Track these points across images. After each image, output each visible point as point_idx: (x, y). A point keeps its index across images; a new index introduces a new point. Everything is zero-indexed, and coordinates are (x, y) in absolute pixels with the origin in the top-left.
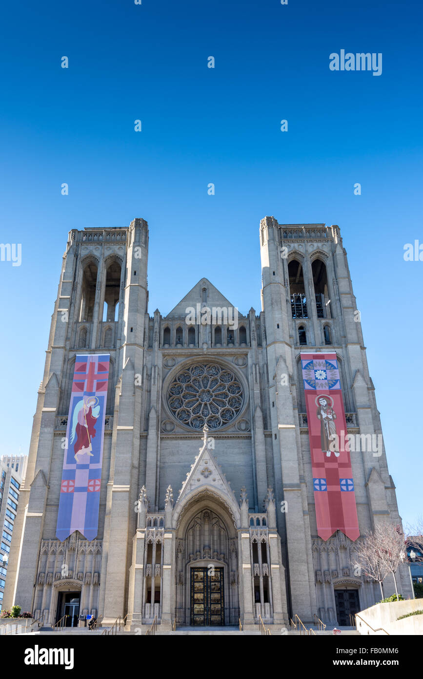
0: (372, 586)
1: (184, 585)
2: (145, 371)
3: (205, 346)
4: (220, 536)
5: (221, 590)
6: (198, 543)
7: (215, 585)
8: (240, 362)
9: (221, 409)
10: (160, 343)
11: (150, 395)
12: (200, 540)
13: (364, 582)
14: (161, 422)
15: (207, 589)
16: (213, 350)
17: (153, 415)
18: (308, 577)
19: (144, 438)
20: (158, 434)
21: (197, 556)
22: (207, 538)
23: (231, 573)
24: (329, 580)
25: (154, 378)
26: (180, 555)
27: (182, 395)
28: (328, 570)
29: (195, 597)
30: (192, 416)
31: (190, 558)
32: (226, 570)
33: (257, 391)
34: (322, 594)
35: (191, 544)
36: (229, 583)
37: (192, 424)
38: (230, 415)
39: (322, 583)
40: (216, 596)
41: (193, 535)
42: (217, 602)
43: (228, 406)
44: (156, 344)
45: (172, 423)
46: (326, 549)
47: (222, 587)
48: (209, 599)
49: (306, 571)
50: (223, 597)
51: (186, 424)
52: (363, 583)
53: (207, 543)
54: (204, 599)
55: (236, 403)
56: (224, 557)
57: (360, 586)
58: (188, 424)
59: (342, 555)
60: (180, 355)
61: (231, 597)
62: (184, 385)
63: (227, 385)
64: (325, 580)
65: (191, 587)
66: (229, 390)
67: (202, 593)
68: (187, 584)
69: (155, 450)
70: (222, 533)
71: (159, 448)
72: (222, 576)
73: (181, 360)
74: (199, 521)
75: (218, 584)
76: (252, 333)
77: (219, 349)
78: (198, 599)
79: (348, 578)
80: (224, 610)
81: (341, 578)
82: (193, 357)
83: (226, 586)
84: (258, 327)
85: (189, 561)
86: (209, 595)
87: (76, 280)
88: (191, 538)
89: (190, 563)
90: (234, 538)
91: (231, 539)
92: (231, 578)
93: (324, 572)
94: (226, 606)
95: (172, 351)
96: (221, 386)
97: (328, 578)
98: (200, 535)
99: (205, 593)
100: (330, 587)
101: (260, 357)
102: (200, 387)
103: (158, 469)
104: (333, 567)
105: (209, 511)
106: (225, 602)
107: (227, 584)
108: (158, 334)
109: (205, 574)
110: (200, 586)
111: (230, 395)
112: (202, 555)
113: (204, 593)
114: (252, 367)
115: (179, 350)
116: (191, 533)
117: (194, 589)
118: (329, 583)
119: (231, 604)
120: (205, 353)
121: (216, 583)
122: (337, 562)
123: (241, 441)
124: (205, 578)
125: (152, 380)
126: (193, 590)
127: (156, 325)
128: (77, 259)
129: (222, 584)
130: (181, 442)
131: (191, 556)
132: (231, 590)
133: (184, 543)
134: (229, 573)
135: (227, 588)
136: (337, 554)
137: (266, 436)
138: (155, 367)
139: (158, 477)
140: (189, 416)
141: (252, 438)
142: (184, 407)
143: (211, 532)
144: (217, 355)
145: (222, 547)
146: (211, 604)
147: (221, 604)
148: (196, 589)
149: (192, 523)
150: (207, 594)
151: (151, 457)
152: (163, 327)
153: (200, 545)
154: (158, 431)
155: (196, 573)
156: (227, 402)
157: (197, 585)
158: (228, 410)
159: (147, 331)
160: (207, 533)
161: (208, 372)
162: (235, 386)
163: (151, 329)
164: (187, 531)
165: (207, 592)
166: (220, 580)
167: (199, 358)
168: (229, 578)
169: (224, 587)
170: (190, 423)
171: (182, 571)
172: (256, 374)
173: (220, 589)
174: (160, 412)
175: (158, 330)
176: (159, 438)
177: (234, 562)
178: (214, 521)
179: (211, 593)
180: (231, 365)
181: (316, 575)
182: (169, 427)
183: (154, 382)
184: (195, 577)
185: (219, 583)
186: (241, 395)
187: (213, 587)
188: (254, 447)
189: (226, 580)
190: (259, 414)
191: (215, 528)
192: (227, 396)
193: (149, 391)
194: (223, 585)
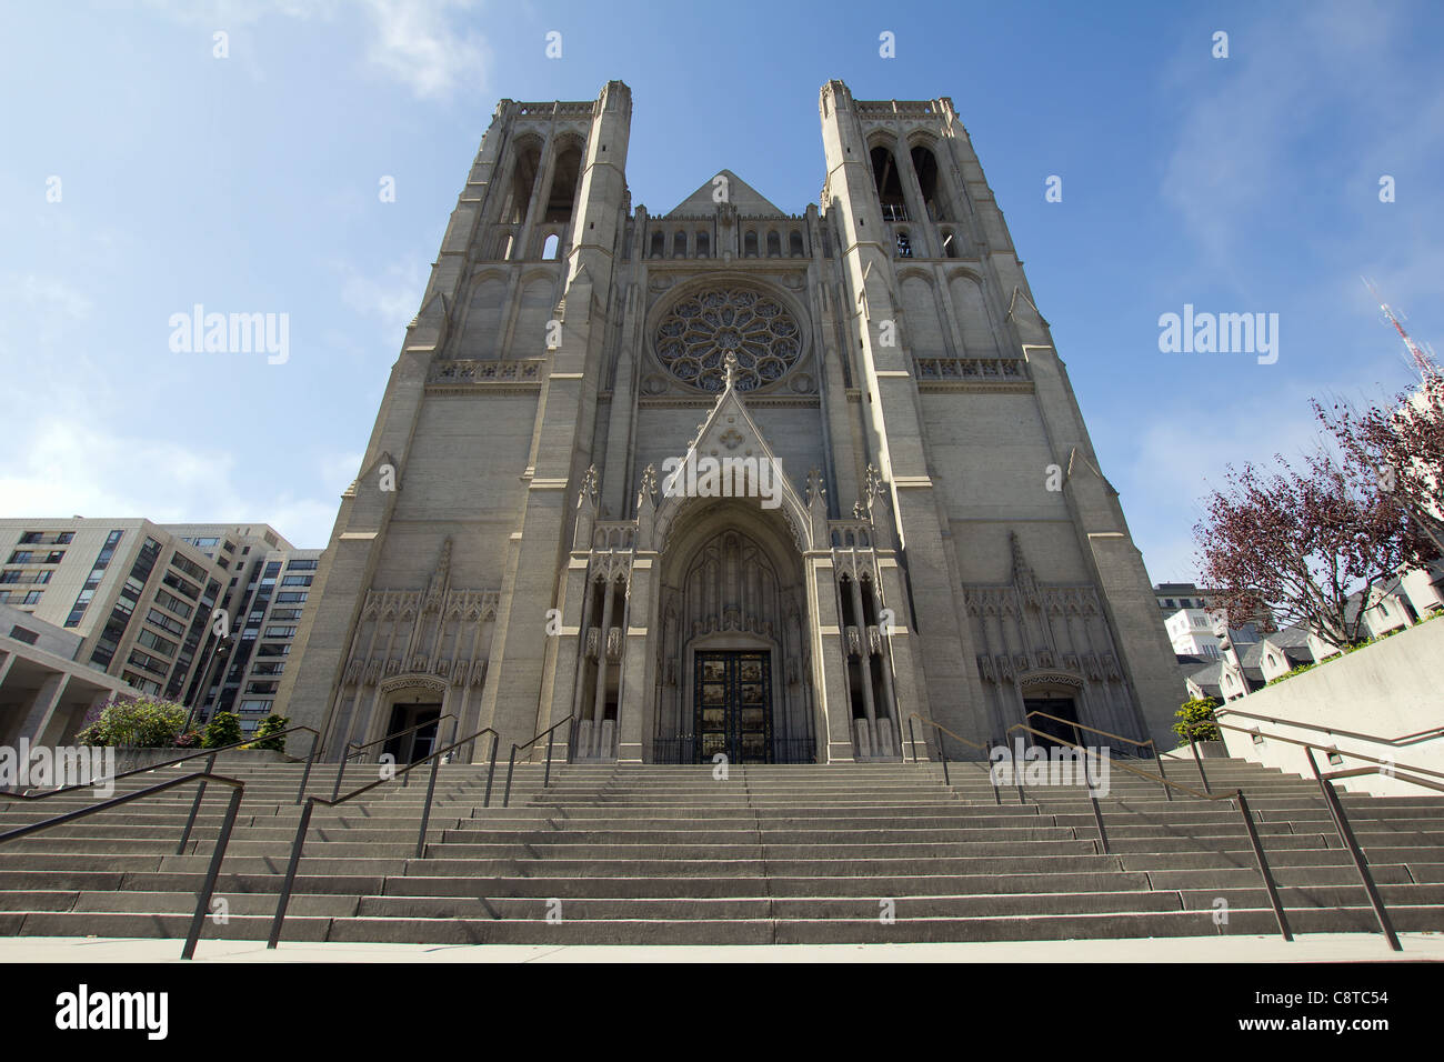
0: (1107, 689)
1: (680, 687)
2: (614, 292)
3: (727, 256)
4: (760, 582)
5: (764, 701)
6: (712, 600)
7: (751, 689)
8: (794, 283)
9: (758, 360)
10: (643, 252)
11: (621, 331)
12: (717, 593)
13: (1090, 679)
14: (641, 377)
15: (733, 700)
16: (741, 262)
17: (625, 361)
18: (964, 667)
19: (604, 400)
20: (634, 395)
21: (709, 624)
22: (732, 589)
23: (787, 662)
24: (1010, 676)
25: (631, 303)
26: (671, 622)
27: (683, 337)
28: (1006, 654)
29: (706, 718)
30: (702, 370)
31: (694, 628)
32: (774, 656)
33: (828, 324)
34: (998, 709)
35: (698, 600)
36: (783, 685)
37: (702, 384)
38: (777, 371)
39: (994, 683)
40: (754, 714)
41: (703, 583)
42: (756, 727)
43: (771, 355)
44: (636, 253)
45: (662, 380)
46: (995, 609)
47: (767, 694)
48: (737, 722)
49: (961, 655)
50: (769, 718)
51: (689, 383)
52: (1086, 682)
53: (732, 599)
54: (725, 721)
55: (788, 349)
56: (770, 628)
57: (1079, 689)
58: (694, 384)
59: (1031, 623)
60: (682, 271)
61: (788, 715)
62: (687, 322)
63: (769, 320)
64: (1002, 676)
65: (696, 695)
66: (773, 330)
67: (721, 707)
68: (687, 687)
69: (627, 420)
70: (765, 579)
71: (635, 420)
72: (767, 671)
73: (683, 279)
74: (715, 554)
75: (758, 689)
76: (812, 237)
77: (752, 262)
78: (711, 722)
79: (1051, 672)
80: (772, 744)
81: (1036, 672)
82: (707, 275)
83: (777, 691)
84: (824, 231)
85: (693, 636)
86: (738, 713)
87: (501, 165)
88: (697, 589)
89: (696, 640)
90: (792, 587)
91: (786, 589)
92: (788, 672)
93: (997, 658)
94: (778, 734)
95: (667, 264)
96: (756, 324)
97: (1007, 671)
98: (717, 584)
99: (729, 708)
100: (1014, 693)
101: (831, 273)
102: (718, 323)
103: (632, 457)
104: (1015, 648)
105: (737, 534)
106: (775, 726)
107: (779, 687)
108: (641, 240)
109: (728, 665)
110: (716, 692)
111: (775, 337)
112: (722, 623)
113: (724, 708)
114: (815, 288)
115: (679, 262)
116: (698, 578)
117: (701, 699)
118: (1009, 682)
119: (789, 730)
120: (728, 266)
121: (754, 686)
122: (1022, 637)
123: (798, 410)
124: (728, 674)
125: (627, 307)
126: (701, 701)
127: (639, 226)
128: (505, 137)
129: (767, 687)
130: (680, 412)
131: (697, 624)
132: (787, 700)
133: (681, 598)
134: (782, 661)
135: (779, 694)
136: (1020, 621)
137: (850, 399)
138: (633, 287)
139: (631, 473)
140: (696, 371)
141: (822, 405)
142: (686, 356)
143: (742, 575)
144: (750, 270)
145: (766, 607)
146: (742, 732)
147: (764, 732)
148: (707, 699)
149: (700, 558)
150: (733, 710)
151: (618, 432)
152: (651, 229)
153: (717, 603)
154: (634, 390)
155: (707, 664)
156: (769, 348)
157: (709, 689)
158: (772, 362)
159: (621, 233)
160: (731, 579)
161: (733, 301)
162: (784, 323)
163: (629, 233)
164: (688, 574)
165: (733, 705)
166: (763, 679)
167: (716, 276)
168: (782, 672)
169: (771, 694)
170: (698, 382)
171: (676, 657)
172: (824, 297)
173: (761, 699)
174: (639, 359)
175: (641, 233)
176: (636, 403)
177: (794, 637)
178: (748, 554)
179: (742, 707)
180: (776, 287)
181: (980, 666)
182: (655, 387)
183: (631, 309)
184: (705, 673)
185: (761, 686)
186: (797, 337)
187: (746, 694)
188: (827, 419)
189: (776, 678)
190: (833, 361)
191: (750, 569)
192: (769, 339)
193: (620, 325)
194: (770, 689)
